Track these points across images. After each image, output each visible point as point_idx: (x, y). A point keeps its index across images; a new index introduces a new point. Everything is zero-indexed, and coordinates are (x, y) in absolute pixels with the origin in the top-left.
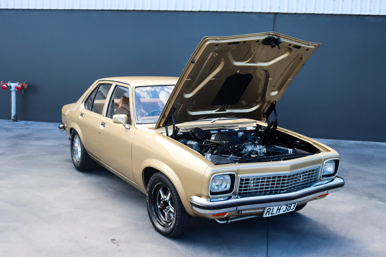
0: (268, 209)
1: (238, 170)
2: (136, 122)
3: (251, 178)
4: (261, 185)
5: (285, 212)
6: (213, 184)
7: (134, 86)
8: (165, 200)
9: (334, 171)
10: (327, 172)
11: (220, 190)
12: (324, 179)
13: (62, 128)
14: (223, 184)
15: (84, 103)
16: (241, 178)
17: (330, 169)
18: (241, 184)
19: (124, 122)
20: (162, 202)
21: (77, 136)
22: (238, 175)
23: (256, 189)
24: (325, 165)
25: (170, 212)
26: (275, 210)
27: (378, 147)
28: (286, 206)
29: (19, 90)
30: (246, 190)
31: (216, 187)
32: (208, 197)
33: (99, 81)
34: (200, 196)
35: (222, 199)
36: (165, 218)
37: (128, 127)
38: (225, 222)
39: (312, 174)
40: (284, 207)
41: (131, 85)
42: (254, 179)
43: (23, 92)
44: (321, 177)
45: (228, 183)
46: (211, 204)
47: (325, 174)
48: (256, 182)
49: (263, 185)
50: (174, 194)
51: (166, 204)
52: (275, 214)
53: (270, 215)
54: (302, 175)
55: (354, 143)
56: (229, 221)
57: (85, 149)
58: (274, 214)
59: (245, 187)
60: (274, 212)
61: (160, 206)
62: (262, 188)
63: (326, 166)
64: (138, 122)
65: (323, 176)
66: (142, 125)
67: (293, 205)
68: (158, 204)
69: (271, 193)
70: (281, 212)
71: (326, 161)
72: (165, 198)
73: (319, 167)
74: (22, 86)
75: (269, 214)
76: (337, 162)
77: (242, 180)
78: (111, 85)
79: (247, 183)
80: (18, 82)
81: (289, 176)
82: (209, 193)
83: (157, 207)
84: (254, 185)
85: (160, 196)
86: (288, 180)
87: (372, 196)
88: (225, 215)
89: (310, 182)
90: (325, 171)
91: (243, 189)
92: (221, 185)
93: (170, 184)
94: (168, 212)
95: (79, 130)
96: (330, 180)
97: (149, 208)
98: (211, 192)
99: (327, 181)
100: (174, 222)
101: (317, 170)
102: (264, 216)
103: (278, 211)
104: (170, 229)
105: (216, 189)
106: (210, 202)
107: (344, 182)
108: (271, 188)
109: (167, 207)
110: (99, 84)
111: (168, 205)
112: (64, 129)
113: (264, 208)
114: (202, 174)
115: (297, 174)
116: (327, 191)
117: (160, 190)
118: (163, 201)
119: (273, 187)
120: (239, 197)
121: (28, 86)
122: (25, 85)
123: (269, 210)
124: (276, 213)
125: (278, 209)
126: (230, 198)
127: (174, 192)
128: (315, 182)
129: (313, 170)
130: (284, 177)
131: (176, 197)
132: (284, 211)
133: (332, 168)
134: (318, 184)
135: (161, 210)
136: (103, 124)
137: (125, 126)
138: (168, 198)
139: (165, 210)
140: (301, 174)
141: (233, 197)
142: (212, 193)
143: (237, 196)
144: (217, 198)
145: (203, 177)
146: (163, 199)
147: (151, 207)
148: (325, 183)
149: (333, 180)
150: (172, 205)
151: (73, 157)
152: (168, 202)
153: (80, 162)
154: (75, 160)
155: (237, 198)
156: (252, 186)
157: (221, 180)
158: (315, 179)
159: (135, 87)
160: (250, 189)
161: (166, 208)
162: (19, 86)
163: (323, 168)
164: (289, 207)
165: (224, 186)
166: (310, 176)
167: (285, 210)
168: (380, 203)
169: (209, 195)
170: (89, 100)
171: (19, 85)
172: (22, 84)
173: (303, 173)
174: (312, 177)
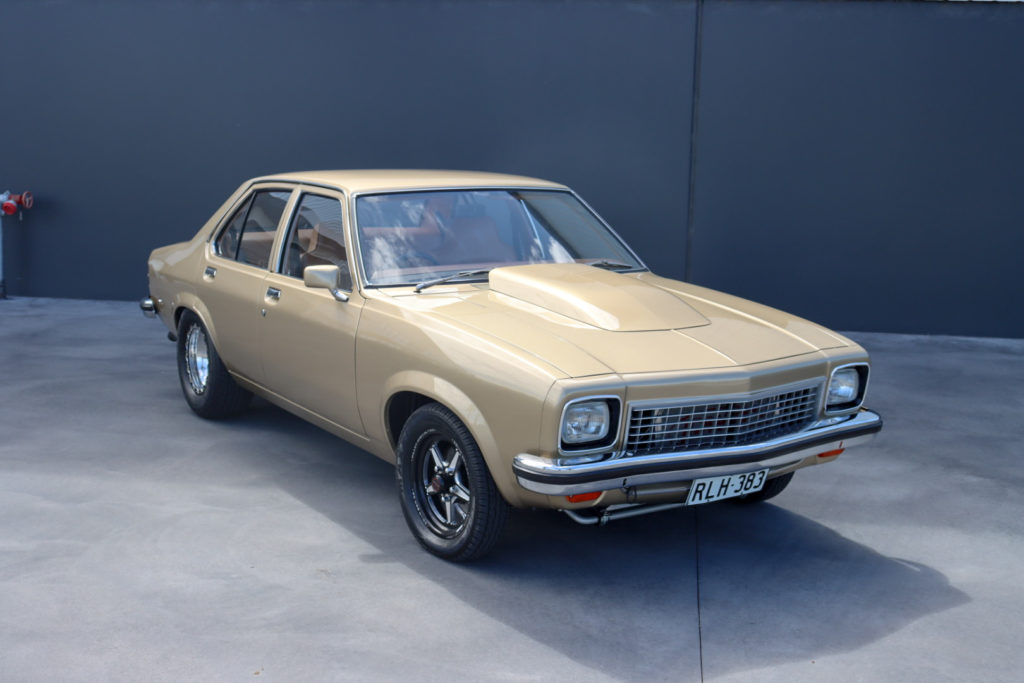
0: (699, 485)
1: (627, 388)
2: (364, 283)
3: (657, 410)
4: (682, 427)
5: (738, 494)
6: (569, 425)
7: (352, 195)
8: (447, 470)
9: (856, 395)
10: (840, 396)
11: (585, 437)
12: (831, 412)
13: (150, 309)
14: (591, 424)
15: (213, 241)
16: (633, 408)
17: (846, 389)
18: (633, 423)
19: (333, 284)
20: (437, 476)
21: (195, 326)
22: (627, 402)
23: (669, 436)
24: (834, 381)
25: (460, 501)
26: (716, 487)
27: (973, 348)
28: (742, 479)
29: (10, 214)
30: (646, 438)
31: (574, 432)
32: (555, 456)
33: (254, 183)
34: (537, 453)
35: (588, 460)
36: (445, 516)
37: (344, 297)
38: (594, 520)
39: (804, 400)
40: (736, 481)
41: (345, 192)
42: (664, 412)
43: (21, 218)
44: (823, 409)
45: (602, 422)
46: (564, 470)
47: (835, 400)
48: (670, 420)
49: (686, 426)
50: (470, 453)
51: (448, 481)
52: (715, 499)
53: (704, 501)
54: (778, 403)
55: (913, 341)
56: (605, 519)
57: (220, 359)
58: (712, 497)
59: (643, 430)
60: (714, 492)
61: (435, 488)
62: (684, 434)
63: (835, 383)
64: (368, 284)
65: (830, 407)
66: (380, 289)
67: (758, 476)
68: (426, 482)
69: (705, 445)
70: (730, 494)
71: (835, 370)
72: (444, 468)
73: (820, 385)
74: (19, 203)
75: (700, 498)
76: (862, 372)
77: (635, 414)
78: (290, 191)
79: (649, 422)
80: (8, 192)
81: (748, 405)
82: (559, 446)
83: (425, 491)
84: (663, 427)
85: (432, 463)
86: (746, 413)
87: (952, 464)
88: (597, 498)
89: (799, 421)
90: (836, 395)
91: (639, 435)
92: (587, 426)
93: (459, 431)
94: (453, 501)
95: (202, 312)
96: (847, 418)
97: (403, 494)
98: (562, 442)
99: (838, 419)
100: (470, 523)
101: (816, 390)
102: (690, 502)
103: (723, 489)
104: (461, 542)
105: (574, 436)
106: (562, 465)
107: (881, 422)
108: (705, 432)
109: (451, 489)
110: (254, 191)
111: (454, 483)
112: (157, 311)
113: (689, 482)
114: (541, 399)
115: (767, 401)
116: (839, 442)
117: (430, 446)
118: (441, 475)
119: (710, 432)
120: (629, 454)
121: (34, 201)
122: (27, 200)
123: (700, 488)
124: (718, 495)
125: (722, 486)
126: (607, 456)
127: (469, 448)
128: (810, 420)
129: (806, 392)
130: (736, 406)
131: (474, 460)
132: (736, 491)
133: (851, 386)
134: (817, 424)
135: (436, 498)
136: (274, 293)
137: (334, 295)
138: (453, 466)
139: (447, 495)
140: (776, 401)
141: (614, 454)
142: (565, 446)
143: (623, 453)
144: (577, 457)
145: (543, 406)
146: (439, 469)
147: (409, 493)
148: (836, 423)
149: (853, 416)
150: (465, 483)
151: (186, 382)
152: (453, 477)
153: (206, 394)
154: (191, 392)
155: (625, 456)
156: (660, 429)
157: (586, 413)
158: (810, 412)
159: (355, 196)
160: (654, 437)
161: (448, 492)
162: (11, 202)
163: (829, 389)
164: (749, 480)
165: (593, 428)
166: (799, 405)
167: (738, 488)
168: (973, 479)
169: (560, 451)
170: (228, 234)
171: (10, 198)
172: (18, 197)
173: (782, 397)
174: (802, 407)
